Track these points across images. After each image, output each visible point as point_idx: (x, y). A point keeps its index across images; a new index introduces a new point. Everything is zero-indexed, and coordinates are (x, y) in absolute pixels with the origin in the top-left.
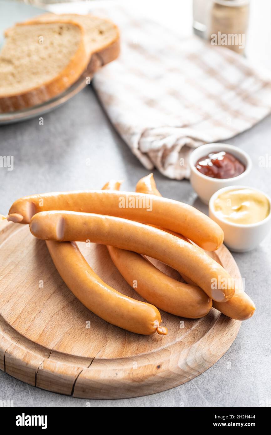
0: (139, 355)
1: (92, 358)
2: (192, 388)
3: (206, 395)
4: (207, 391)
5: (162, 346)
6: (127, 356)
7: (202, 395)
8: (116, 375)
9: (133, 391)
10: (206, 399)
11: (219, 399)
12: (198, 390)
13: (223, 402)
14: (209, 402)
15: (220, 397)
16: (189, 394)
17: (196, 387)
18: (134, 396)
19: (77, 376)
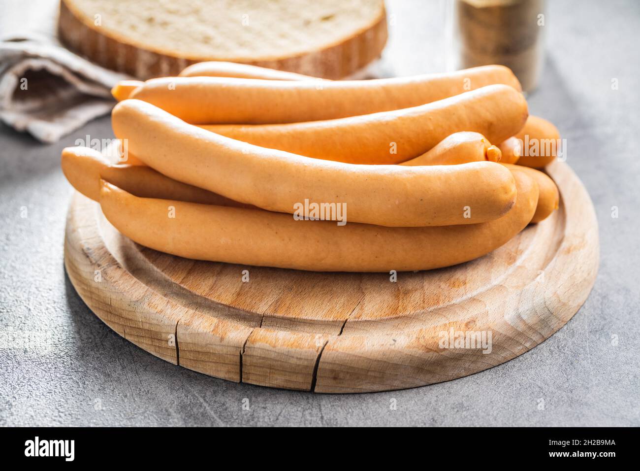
0: (429, 310)
1: (343, 322)
2: (193, 403)
3: (219, 413)
4: (221, 406)
5: (467, 293)
6: (407, 313)
7: (212, 413)
8: (393, 342)
9: (429, 372)
10: (220, 418)
11: (245, 417)
12: (205, 404)
13: (253, 422)
14: (226, 423)
15: (246, 415)
16: (187, 412)
17: (202, 400)
18: (431, 382)
19: (320, 351)
